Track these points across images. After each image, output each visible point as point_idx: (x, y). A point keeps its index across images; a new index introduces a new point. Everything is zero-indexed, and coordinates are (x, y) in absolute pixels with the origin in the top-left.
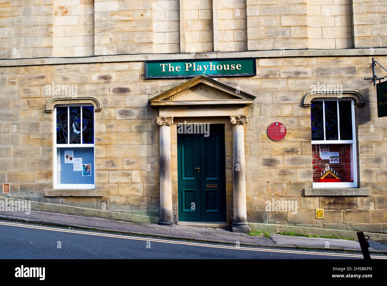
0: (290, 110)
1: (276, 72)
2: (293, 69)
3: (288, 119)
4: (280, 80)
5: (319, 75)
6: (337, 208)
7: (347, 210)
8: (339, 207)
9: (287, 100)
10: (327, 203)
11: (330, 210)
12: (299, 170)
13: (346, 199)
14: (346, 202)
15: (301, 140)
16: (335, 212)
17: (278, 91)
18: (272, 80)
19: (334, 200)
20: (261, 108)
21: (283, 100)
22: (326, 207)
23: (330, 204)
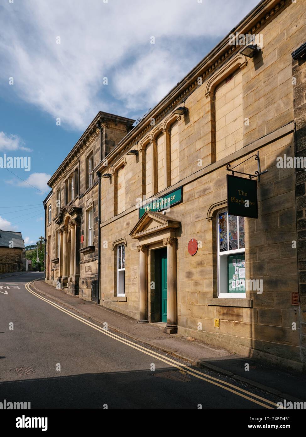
0: (200, 226)
1: (193, 194)
2: (202, 188)
3: (199, 235)
4: (195, 200)
5: (218, 187)
6: (229, 319)
7: (235, 322)
8: (230, 318)
9: (198, 217)
10: (222, 313)
11: (224, 320)
12: (205, 281)
13: (235, 310)
14: (235, 313)
15: (206, 252)
16: (227, 322)
17: (193, 211)
18: (191, 202)
19: (226, 310)
20: (185, 228)
21: (197, 218)
22: (221, 317)
23: (224, 314)
